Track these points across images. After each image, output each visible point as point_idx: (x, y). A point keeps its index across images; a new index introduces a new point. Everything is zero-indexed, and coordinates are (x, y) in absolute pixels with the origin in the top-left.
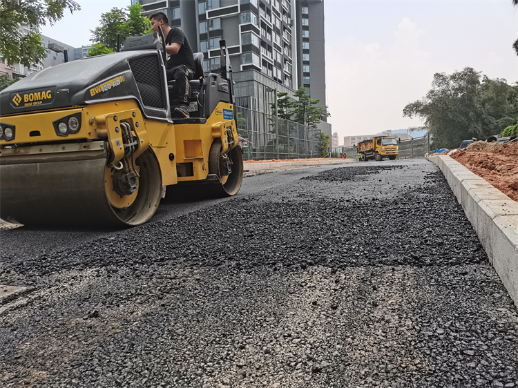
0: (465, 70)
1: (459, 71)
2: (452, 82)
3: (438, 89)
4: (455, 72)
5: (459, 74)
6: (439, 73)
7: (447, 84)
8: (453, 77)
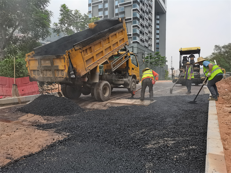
0: (229, 44)
1: (226, 45)
2: (223, 49)
3: (216, 52)
4: (224, 45)
5: (226, 46)
6: (217, 45)
7: (221, 50)
8: (223, 47)
